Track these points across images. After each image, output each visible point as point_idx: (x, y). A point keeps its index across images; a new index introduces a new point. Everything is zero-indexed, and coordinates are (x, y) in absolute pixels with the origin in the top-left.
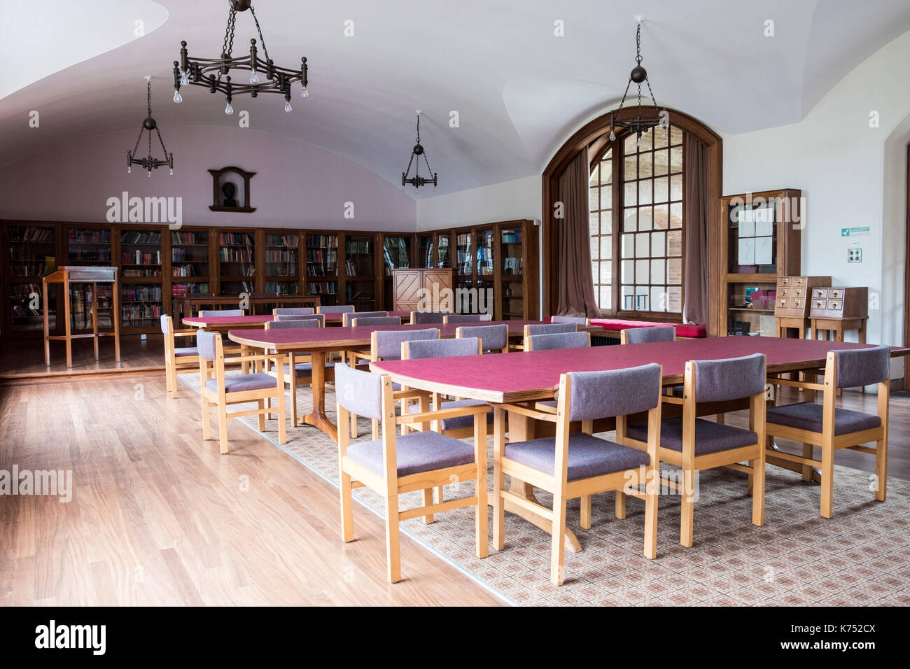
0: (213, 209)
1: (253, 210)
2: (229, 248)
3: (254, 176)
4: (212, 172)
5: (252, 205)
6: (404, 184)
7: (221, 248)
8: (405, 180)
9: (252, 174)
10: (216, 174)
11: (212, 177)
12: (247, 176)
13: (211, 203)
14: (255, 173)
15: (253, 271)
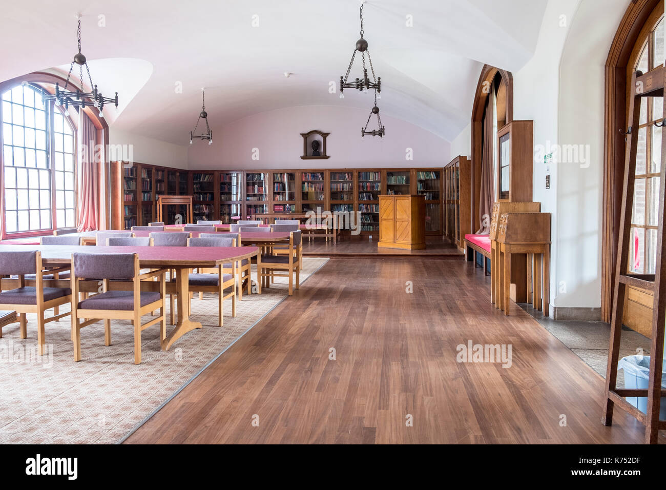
0: (303, 158)
1: (327, 157)
2: (308, 183)
3: (329, 135)
4: (302, 135)
5: (328, 154)
6: (363, 136)
7: (303, 183)
8: (363, 133)
9: (328, 134)
10: (306, 136)
11: (303, 138)
12: (325, 135)
13: (302, 155)
14: (329, 134)
15: (323, 197)
